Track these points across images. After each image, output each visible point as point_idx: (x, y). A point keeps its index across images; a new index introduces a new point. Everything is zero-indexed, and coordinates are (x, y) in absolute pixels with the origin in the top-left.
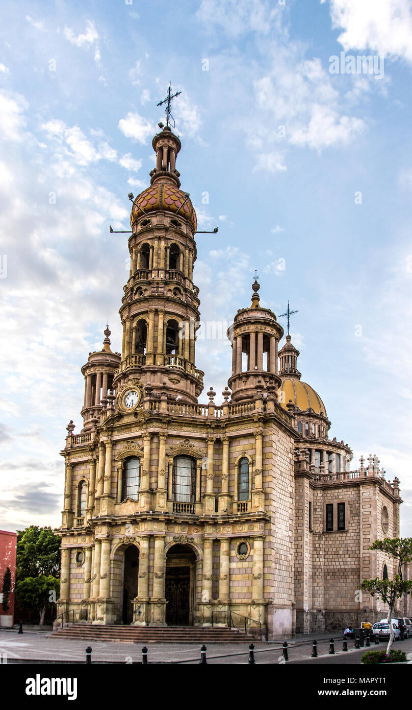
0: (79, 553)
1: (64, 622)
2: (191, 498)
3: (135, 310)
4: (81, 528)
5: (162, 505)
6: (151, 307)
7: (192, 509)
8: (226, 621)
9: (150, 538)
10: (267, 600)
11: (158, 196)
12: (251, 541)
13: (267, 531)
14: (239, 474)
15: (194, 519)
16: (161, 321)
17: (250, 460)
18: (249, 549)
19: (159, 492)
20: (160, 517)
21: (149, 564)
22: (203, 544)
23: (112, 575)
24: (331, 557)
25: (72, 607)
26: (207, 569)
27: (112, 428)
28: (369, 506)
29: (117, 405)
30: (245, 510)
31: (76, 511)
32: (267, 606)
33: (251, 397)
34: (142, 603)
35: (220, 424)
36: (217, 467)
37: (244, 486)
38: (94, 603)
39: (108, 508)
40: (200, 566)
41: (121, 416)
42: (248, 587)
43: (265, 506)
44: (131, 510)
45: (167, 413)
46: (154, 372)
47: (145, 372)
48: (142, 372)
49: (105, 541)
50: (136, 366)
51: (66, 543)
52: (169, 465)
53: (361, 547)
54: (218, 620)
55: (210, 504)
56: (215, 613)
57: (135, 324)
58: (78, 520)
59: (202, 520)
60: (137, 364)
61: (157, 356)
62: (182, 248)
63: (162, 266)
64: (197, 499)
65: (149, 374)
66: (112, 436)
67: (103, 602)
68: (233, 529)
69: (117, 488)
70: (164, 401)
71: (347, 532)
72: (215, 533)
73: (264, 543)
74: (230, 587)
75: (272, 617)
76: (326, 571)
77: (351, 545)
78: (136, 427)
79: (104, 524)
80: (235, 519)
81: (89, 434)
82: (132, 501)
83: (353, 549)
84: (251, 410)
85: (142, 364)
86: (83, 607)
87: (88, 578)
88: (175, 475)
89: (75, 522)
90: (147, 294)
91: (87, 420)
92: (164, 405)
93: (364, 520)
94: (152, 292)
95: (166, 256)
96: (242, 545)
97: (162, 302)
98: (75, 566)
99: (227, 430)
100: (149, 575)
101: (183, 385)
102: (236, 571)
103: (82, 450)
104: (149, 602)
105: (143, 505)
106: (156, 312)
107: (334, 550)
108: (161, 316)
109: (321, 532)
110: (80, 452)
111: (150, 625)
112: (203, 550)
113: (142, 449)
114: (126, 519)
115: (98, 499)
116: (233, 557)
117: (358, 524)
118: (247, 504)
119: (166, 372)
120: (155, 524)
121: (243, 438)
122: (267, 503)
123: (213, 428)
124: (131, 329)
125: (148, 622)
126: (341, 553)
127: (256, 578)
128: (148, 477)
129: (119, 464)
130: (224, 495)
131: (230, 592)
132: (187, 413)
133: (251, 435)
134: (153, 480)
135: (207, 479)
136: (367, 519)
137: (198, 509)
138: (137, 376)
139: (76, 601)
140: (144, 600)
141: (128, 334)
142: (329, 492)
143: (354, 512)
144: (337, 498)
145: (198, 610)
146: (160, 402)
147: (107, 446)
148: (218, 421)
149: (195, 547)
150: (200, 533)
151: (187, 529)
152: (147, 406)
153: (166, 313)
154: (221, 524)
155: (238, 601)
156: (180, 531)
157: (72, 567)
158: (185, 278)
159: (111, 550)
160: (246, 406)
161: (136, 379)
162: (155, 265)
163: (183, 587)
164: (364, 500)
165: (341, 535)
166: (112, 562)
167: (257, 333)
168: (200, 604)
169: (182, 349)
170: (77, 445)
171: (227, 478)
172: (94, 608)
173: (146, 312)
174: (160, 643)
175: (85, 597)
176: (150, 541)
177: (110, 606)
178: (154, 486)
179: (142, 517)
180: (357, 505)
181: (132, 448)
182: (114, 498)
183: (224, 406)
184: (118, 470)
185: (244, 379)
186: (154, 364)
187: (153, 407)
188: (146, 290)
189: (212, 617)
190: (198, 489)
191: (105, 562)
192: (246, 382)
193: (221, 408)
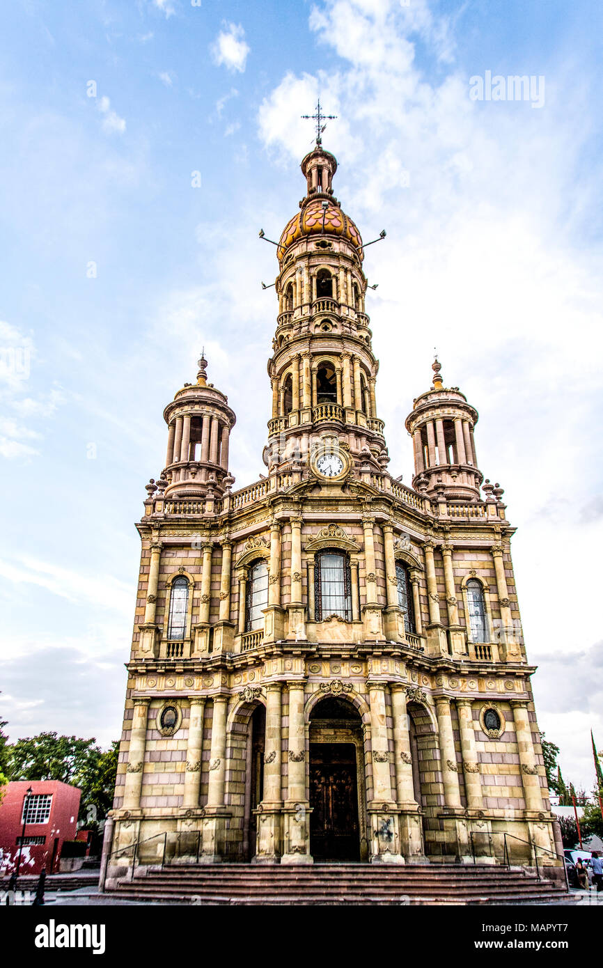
3: (320, 346)
6: (346, 350)
8: (495, 852)
21: (281, 735)
22: (437, 706)
26: (449, 752)
27: (306, 499)
40: (437, 744)
41: (318, 486)
42: (514, 788)
48: (345, 430)
54: (481, 850)
57: (315, 365)
68: (480, 685)
78: (345, 505)
82: (338, 619)
100: (281, 755)
102: (486, 758)
106: (352, 358)
112: (437, 716)
114: (338, 650)
124: (311, 371)
125: (405, 856)
129: (311, 557)
150: (434, 686)
157: (151, 737)
173: (337, 355)
176: (281, 694)
181: (336, 536)
184: (308, 566)
185: (455, 473)
188: (335, 326)
189: (472, 843)
192: (456, 477)
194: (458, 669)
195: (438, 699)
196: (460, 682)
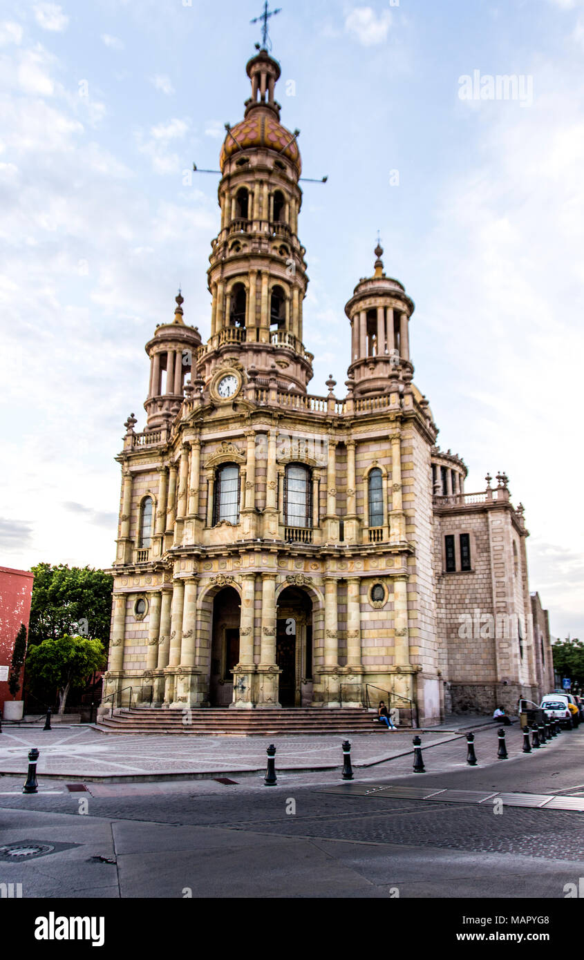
0: (139, 601)
1: (115, 707)
2: (307, 521)
3: (230, 270)
4: (145, 564)
5: (272, 531)
6: (252, 268)
7: (309, 537)
8: (360, 698)
9: (256, 578)
10: (415, 667)
11: (259, 130)
12: (389, 582)
13: (410, 568)
14: (369, 490)
15: (313, 551)
16: (266, 286)
17: (384, 471)
18: (386, 593)
19: (269, 512)
20: (271, 547)
21: (255, 615)
22: (324, 586)
23: (199, 632)
24: (454, 606)
25: (127, 684)
26: (331, 623)
28: (500, 539)
29: (207, 393)
30: (380, 540)
31: (136, 539)
32: (416, 674)
33: (382, 389)
34: (247, 673)
35: (344, 423)
36: (340, 480)
37: (376, 506)
38: (172, 675)
39: (195, 534)
40: (321, 618)
41: (213, 408)
42: (387, 648)
43: (407, 533)
44: (228, 537)
45: (278, 405)
46: (257, 351)
47: (246, 351)
48: (242, 350)
49: (190, 582)
50: (234, 343)
51: (120, 586)
52: (279, 476)
53: (494, 593)
54: (348, 697)
55: (332, 529)
56: (343, 686)
57: (229, 289)
58: (139, 553)
59: (325, 552)
60: (236, 340)
61: (260, 331)
62: (287, 196)
63: (265, 217)
64: (315, 523)
65: (250, 353)
66: (200, 434)
67: (186, 674)
68: (365, 565)
69: (207, 507)
70: (273, 389)
71: (473, 573)
72: (339, 570)
73: (407, 584)
74: (361, 647)
75: (423, 691)
76: (449, 626)
77: (480, 591)
78: (235, 422)
79: (190, 557)
80: (369, 551)
81: (159, 432)
82: (229, 525)
83: (483, 596)
84: (384, 406)
85: (242, 340)
86: (145, 683)
87: (153, 637)
88: (286, 490)
89: (135, 555)
90: (247, 250)
91: (154, 413)
92: (273, 394)
93: (496, 557)
94: (254, 248)
95: (269, 205)
96: (377, 588)
97: (266, 262)
98: (133, 621)
99: (352, 430)
100: (254, 630)
101: (292, 370)
102: (370, 625)
103: (149, 453)
104: (256, 671)
105: (246, 531)
106: (259, 274)
107: (458, 597)
108: (265, 279)
109: (440, 572)
110: (145, 456)
111: (258, 707)
112: (324, 595)
113: (244, 453)
114: (221, 550)
115: (181, 522)
116: (365, 604)
117: (486, 563)
118: (382, 530)
119: (273, 352)
120: (265, 557)
121: (373, 442)
122: (410, 530)
123: (335, 428)
124: (225, 295)
125: (254, 703)
126: (467, 601)
127: (399, 635)
128: (253, 491)
129: (210, 473)
130: (351, 518)
131: (361, 656)
132: (302, 407)
133: (386, 439)
134: (260, 495)
135: (328, 496)
136: (499, 556)
137: (316, 536)
138: (235, 355)
139: (133, 673)
140: (250, 668)
141: (221, 300)
142: (448, 519)
143: (481, 546)
144: (459, 527)
145: (320, 683)
146: (268, 390)
147: (193, 447)
148: (341, 419)
149: (314, 590)
150: (320, 570)
151: (303, 564)
152: (251, 395)
153: (272, 276)
154: (349, 558)
155: (374, 668)
156: (294, 568)
157: (128, 621)
158: (291, 235)
159: (197, 595)
160: (376, 400)
161: (235, 359)
162: (256, 215)
163: (284, 648)
164: (495, 531)
165: (466, 577)
166: (199, 612)
167: (385, 309)
168: (321, 673)
169: (290, 324)
170: (140, 448)
171: (354, 496)
172: (172, 683)
173: (246, 274)
174: (283, 734)
175: (148, 666)
176: (255, 582)
177: (196, 679)
178: (260, 504)
179: (248, 547)
180: (485, 537)
181: (229, 451)
182: (202, 520)
183: (348, 399)
184: (208, 481)
185: (371, 366)
186: (258, 340)
187: (259, 396)
188: (245, 246)
189: (340, 692)
190: (315, 510)
191: (191, 612)
192: (373, 369)
193: (344, 402)
194: (342, 553)
195: (326, 580)
196: (349, 564)
